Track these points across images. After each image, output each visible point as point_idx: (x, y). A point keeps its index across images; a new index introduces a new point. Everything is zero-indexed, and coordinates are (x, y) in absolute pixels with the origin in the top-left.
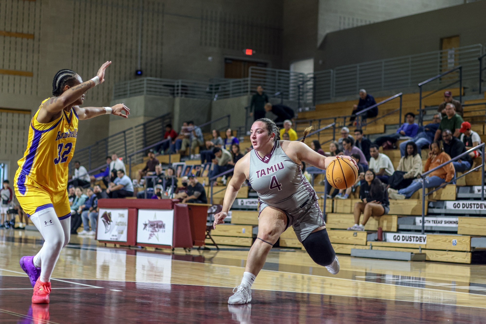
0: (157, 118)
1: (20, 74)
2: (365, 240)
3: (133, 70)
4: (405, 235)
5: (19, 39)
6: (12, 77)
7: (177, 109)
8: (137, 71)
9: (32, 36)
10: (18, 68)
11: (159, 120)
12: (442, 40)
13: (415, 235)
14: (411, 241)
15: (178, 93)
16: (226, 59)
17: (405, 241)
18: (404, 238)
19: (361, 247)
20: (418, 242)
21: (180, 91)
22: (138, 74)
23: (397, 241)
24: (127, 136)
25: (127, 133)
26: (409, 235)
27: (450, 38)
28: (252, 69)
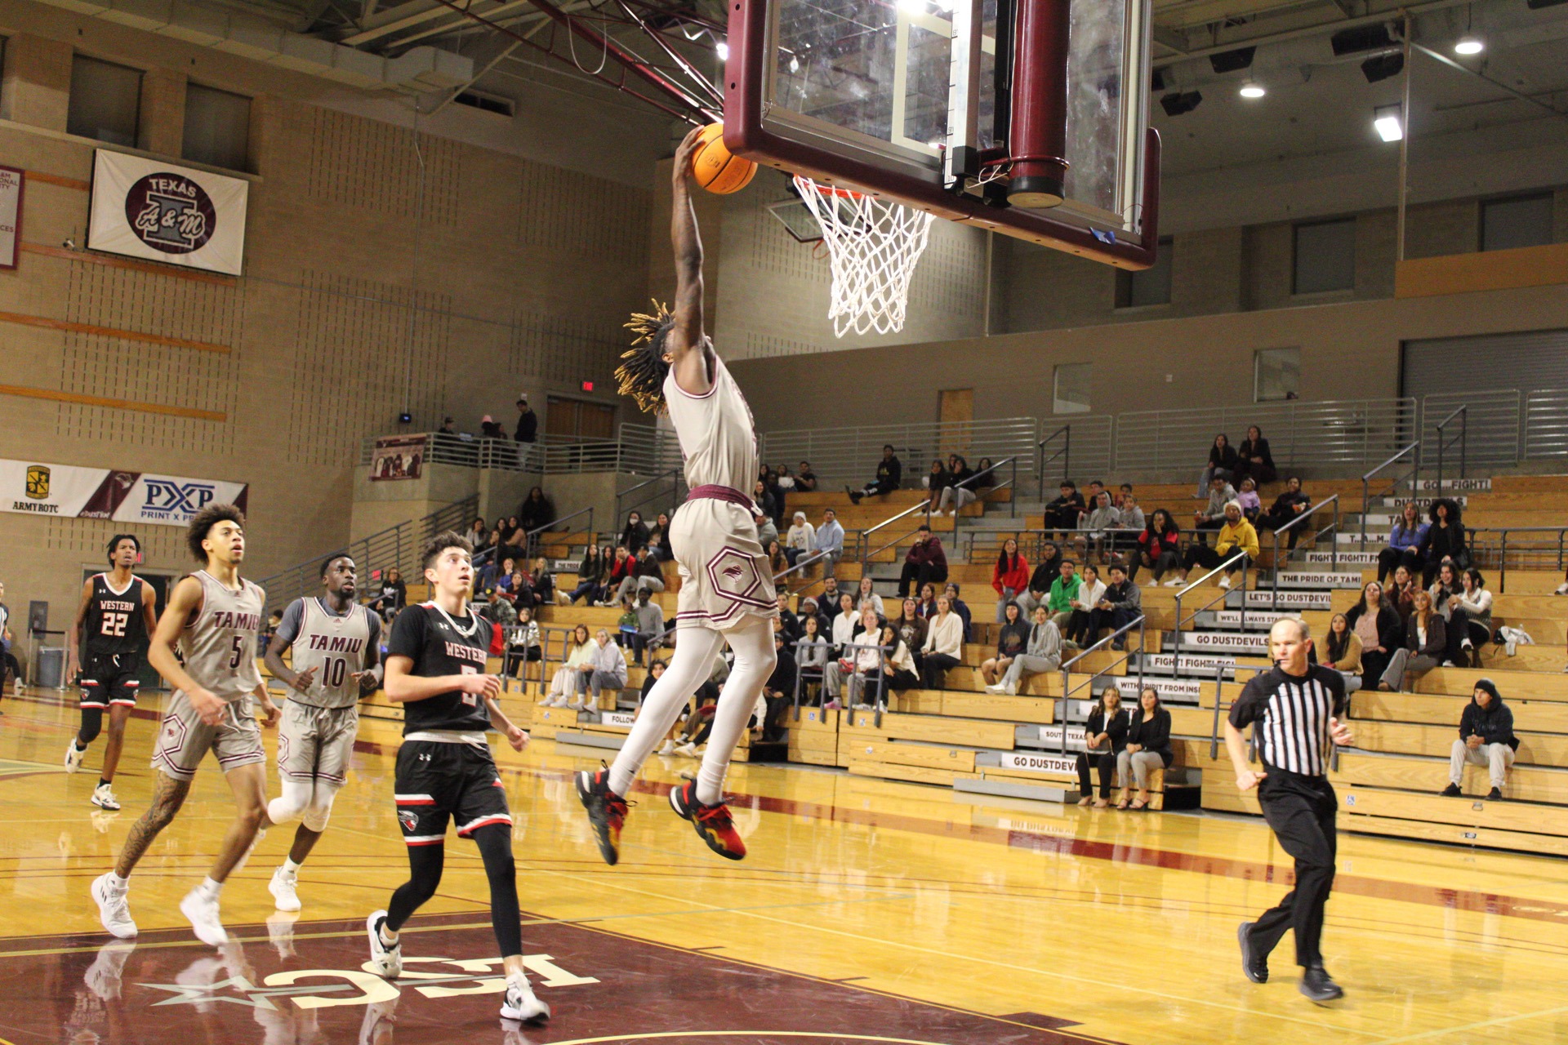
0: (455, 504)
1: (205, 415)
2: (971, 764)
3: (396, 414)
4: (1036, 758)
5: (205, 354)
6: (190, 421)
7: (484, 488)
8: (403, 415)
9: (226, 350)
10: (201, 406)
11: (458, 507)
12: (941, 393)
13: (1055, 760)
14: (1046, 767)
15: (485, 461)
16: (550, 397)
17: (1036, 767)
18: (1033, 763)
19: (963, 775)
20: (1060, 770)
21: (490, 458)
22: (404, 420)
23: (1020, 766)
24: (402, 536)
25: (402, 529)
26: (1044, 759)
27: (954, 392)
28: (624, 427)
